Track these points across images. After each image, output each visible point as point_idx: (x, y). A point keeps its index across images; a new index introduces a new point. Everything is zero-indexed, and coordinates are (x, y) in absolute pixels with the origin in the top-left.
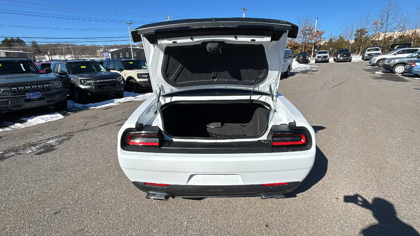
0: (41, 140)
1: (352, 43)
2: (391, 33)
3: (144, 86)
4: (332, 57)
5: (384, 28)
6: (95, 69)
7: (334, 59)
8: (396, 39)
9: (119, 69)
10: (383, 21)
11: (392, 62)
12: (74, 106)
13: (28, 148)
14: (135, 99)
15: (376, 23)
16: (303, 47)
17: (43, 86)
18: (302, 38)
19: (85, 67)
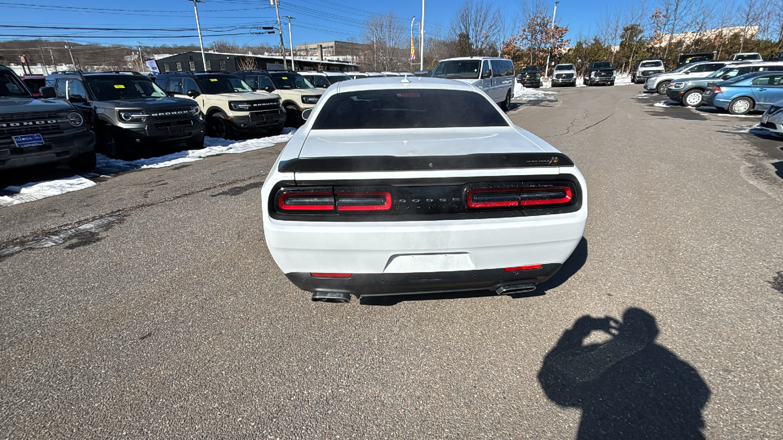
0: (64, 225)
1: (615, 52)
2: (681, 34)
3: (242, 125)
4: (580, 77)
5: (670, 24)
6: (142, 91)
7: (585, 80)
8: (689, 45)
9: (190, 92)
10: (669, 11)
11: (682, 86)
12: (110, 164)
13: (43, 239)
14: (228, 149)
15: (655, 16)
16: (530, 57)
17: (46, 122)
18: (529, 39)
19: (122, 87)
